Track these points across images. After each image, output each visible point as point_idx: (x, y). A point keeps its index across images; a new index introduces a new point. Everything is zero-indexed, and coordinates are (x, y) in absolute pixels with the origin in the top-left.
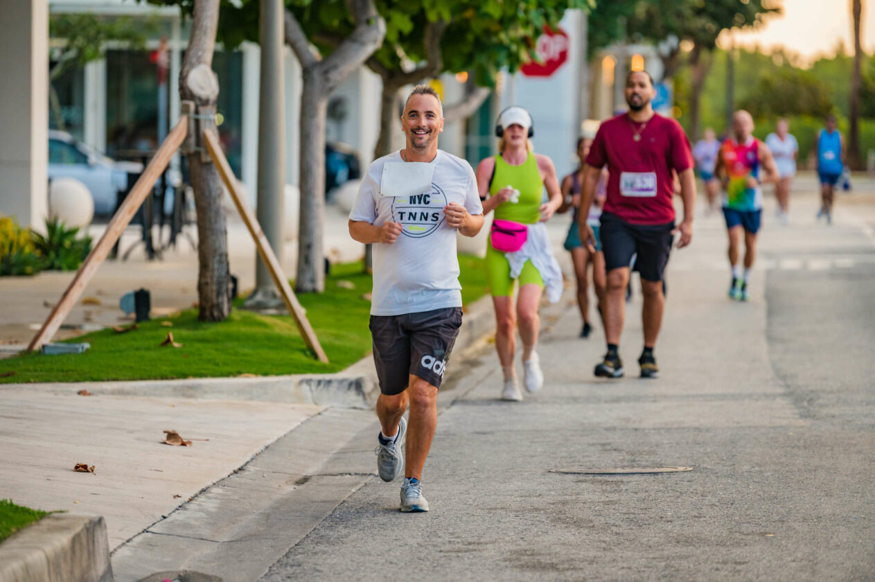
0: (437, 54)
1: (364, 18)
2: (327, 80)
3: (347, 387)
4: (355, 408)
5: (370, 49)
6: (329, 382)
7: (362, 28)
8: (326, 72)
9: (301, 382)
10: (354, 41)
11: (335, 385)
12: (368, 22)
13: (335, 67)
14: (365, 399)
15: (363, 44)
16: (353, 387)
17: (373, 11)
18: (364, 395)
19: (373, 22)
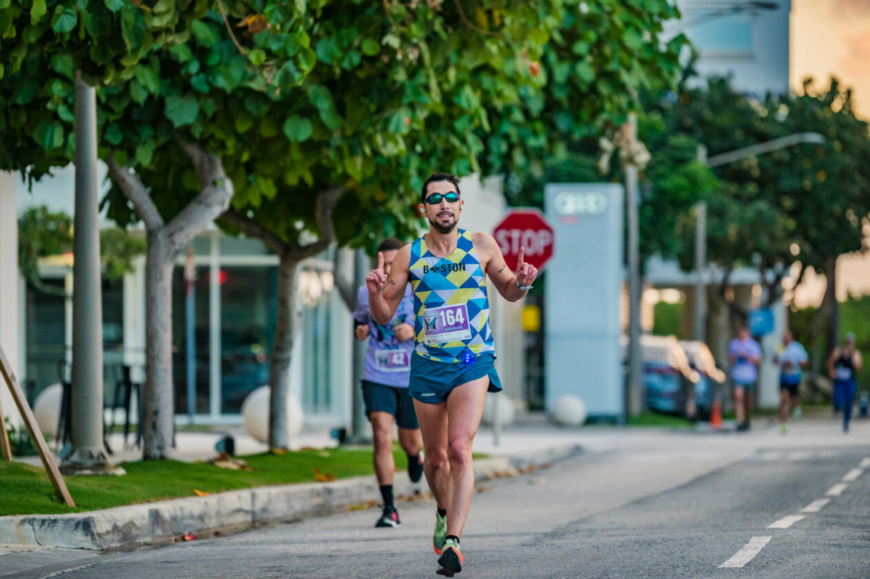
0: (330, 227)
1: (210, 180)
2: (173, 243)
3: (74, 526)
4: (82, 548)
5: (217, 211)
6: (55, 521)
7: (208, 190)
8: (171, 235)
9: (23, 522)
10: (200, 203)
11: (60, 524)
12: (214, 183)
13: (181, 229)
14: (93, 539)
15: (209, 206)
16: (81, 526)
17: (220, 172)
18: (92, 535)
19: (219, 183)
